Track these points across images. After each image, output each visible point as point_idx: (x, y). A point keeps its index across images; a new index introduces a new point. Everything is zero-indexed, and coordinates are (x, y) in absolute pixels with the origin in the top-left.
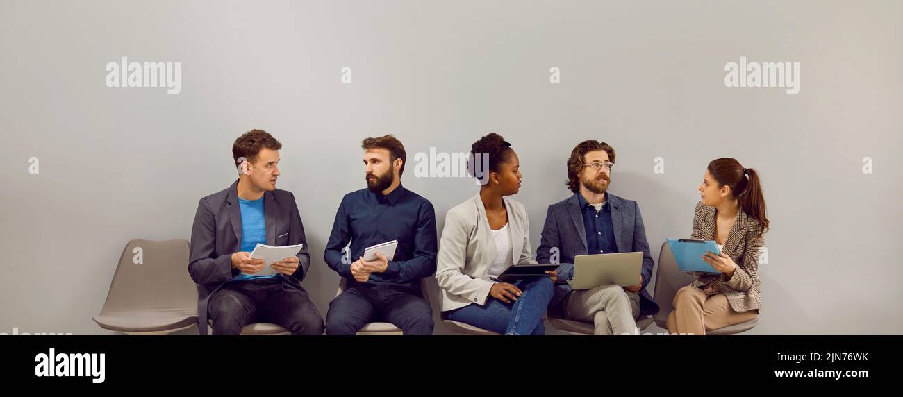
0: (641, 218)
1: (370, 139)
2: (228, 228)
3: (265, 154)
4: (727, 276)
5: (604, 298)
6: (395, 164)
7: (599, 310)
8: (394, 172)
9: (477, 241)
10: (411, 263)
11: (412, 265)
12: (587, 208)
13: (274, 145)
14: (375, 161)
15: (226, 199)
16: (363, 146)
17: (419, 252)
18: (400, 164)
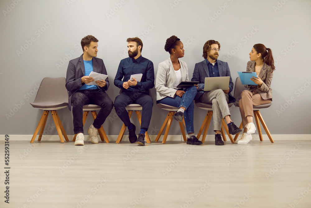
0: (229, 68)
1: (130, 38)
2: (80, 70)
3: (92, 43)
4: (260, 86)
5: (215, 94)
6: (138, 48)
7: (214, 98)
8: (138, 50)
9: (170, 74)
10: (145, 83)
11: (146, 84)
12: (209, 64)
13: (96, 40)
14: (131, 46)
15: (79, 61)
16: (127, 41)
17: (148, 79)
18: (141, 47)
